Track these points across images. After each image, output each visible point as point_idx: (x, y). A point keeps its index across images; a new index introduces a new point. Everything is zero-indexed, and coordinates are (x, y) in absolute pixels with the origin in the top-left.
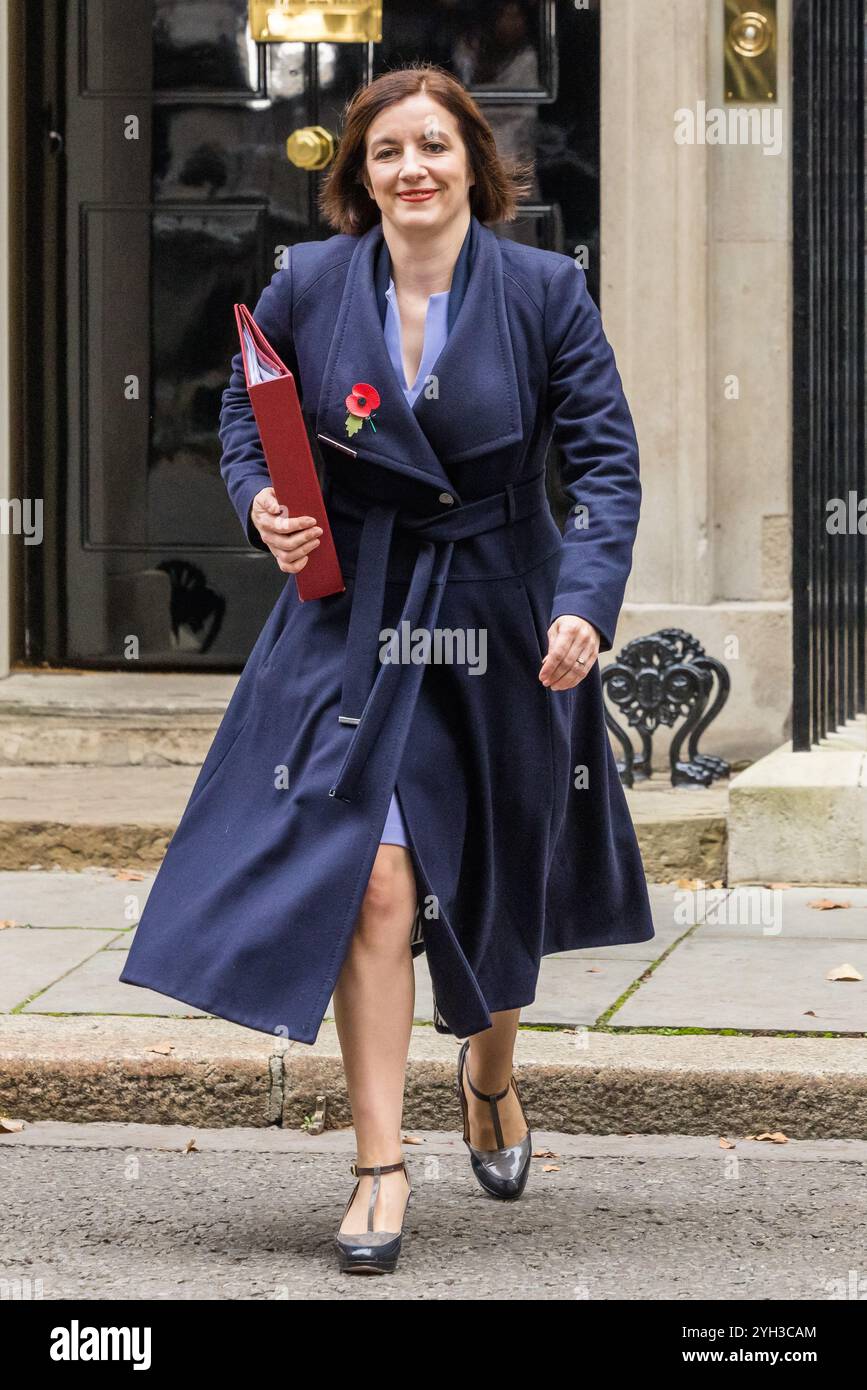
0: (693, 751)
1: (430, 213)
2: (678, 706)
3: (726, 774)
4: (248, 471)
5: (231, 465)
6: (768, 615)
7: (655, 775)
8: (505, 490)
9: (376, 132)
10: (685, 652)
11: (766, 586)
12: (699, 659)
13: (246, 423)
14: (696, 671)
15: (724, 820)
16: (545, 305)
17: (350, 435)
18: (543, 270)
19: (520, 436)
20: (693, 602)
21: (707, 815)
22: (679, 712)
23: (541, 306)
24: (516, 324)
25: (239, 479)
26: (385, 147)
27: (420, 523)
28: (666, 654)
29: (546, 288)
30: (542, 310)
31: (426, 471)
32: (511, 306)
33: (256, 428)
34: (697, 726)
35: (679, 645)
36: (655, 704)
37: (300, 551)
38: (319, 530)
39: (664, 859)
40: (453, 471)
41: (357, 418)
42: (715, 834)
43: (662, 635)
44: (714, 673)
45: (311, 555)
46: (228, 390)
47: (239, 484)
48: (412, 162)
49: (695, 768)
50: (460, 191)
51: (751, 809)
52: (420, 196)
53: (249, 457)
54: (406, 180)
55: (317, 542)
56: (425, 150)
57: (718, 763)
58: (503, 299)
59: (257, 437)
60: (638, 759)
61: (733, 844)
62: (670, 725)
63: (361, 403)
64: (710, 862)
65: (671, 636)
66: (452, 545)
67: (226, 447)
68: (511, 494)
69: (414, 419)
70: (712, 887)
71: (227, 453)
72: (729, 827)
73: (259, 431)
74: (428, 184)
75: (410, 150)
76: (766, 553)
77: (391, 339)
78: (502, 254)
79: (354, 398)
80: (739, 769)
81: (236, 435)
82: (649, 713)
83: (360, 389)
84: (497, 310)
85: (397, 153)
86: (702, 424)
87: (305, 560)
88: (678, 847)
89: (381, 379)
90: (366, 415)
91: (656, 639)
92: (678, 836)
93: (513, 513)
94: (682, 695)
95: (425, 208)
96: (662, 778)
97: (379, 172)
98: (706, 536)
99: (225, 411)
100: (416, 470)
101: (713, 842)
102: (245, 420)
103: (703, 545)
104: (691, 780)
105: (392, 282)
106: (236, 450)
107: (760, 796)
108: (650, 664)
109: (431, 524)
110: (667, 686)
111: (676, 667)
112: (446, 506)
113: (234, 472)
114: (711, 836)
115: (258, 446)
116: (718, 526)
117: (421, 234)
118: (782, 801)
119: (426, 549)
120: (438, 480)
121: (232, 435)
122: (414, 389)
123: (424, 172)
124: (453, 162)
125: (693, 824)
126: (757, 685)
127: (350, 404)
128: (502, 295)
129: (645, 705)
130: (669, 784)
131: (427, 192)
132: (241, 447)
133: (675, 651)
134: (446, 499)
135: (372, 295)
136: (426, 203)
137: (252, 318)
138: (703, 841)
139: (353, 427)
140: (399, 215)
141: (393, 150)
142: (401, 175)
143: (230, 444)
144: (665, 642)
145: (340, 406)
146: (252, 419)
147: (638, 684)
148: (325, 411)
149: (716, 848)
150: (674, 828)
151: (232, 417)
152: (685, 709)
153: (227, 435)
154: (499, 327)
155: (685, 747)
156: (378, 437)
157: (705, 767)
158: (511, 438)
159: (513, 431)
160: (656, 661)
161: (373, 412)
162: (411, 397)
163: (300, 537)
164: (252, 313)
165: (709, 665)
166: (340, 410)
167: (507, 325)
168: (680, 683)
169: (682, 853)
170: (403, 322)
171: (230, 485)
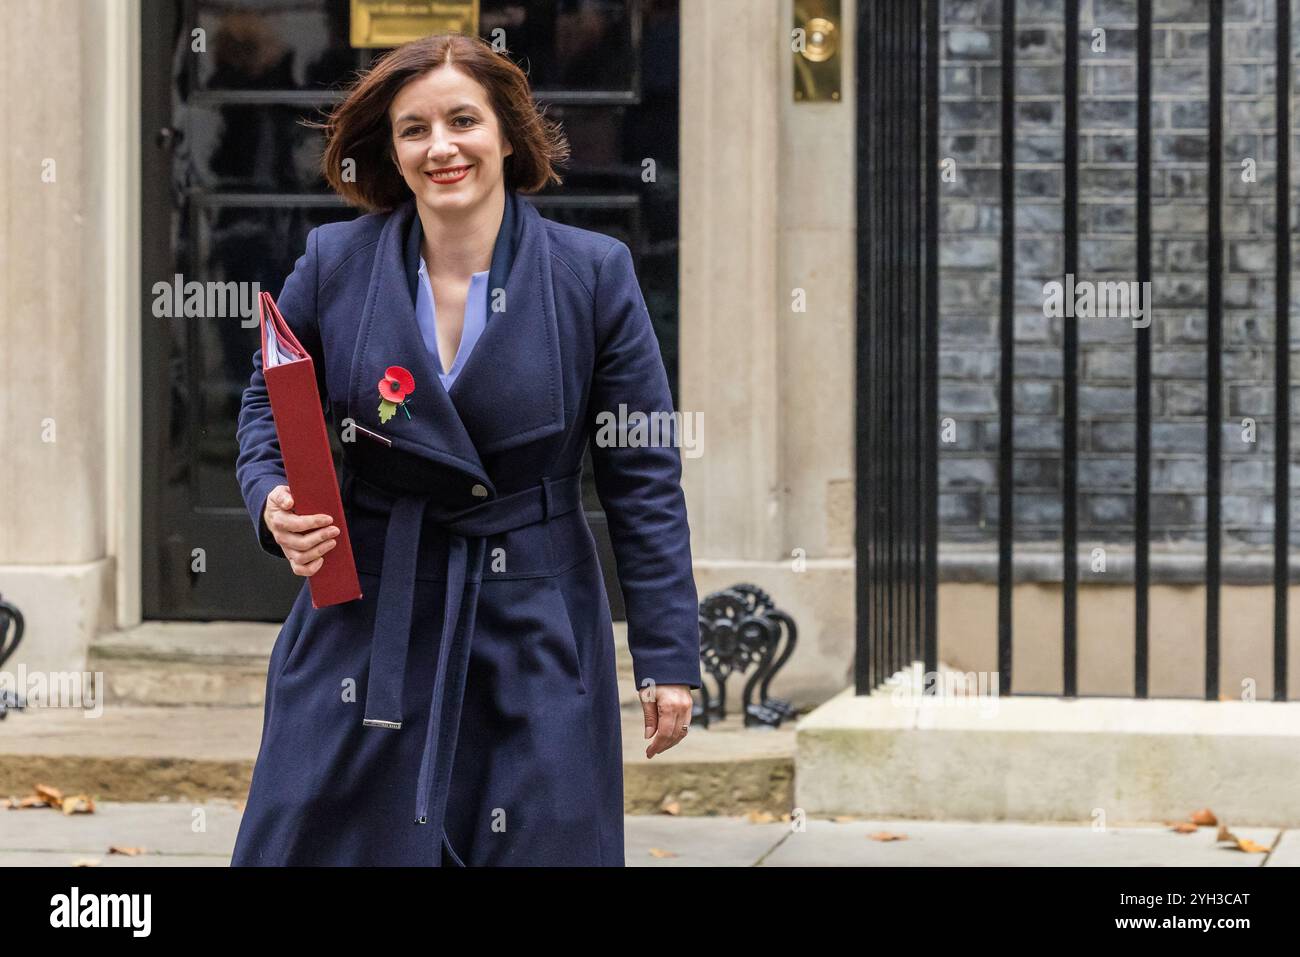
0: (764, 695)
1: (464, 195)
2: (750, 654)
3: (794, 716)
4: (263, 470)
5: (245, 466)
6: (833, 572)
7: (729, 718)
8: (541, 483)
9: (401, 109)
10: (757, 604)
11: (830, 545)
12: (770, 612)
13: (265, 422)
14: (767, 623)
15: (791, 759)
16: (597, 287)
17: (383, 422)
18: (593, 252)
19: (562, 427)
20: (765, 559)
21: (776, 754)
22: (750, 660)
23: (591, 288)
24: (564, 305)
25: (251, 479)
26: (411, 124)
27: (453, 516)
28: (741, 608)
29: (597, 270)
30: (592, 293)
31: (463, 458)
32: (560, 290)
33: (274, 429)
34: (767, 672)
35: (751, 599)
36: (729, 653)
37: (315, 552)
38: (335, 530)
39: (738, 794)
40: (489, 461)
41: (390, 403)
42: (783, 772)
43: (737, 589)
44: (784, 627)
45: (326, 556)
46: (248, 389)
47: (253, 483)
48: (442, 141)
49: (767, 711)
50: (494, 165)
51: (817, 749)
52: (452, 175)
53: (265, 457)
54: (435, 160)
55: (334, 542)
56: (454, 125)
57: (786, 707)
58: (550, 281)
59: (275, 437)
60: (714, 703)
61: (800, 780)
62: (743, 670)
63: (394, 389)
64: (779, 797)
65: (744, 590)
66: (485, 541)
67: (243, 446)
68: (548, 486)
69: (450, 403)
70: (780, 820)
71: (243, 453)
72: (797, 765)
73: (277, 430)
74: (460, 161)
75: (439, 128)
76: (831, 514)
77: (424, 322)
78: (548, 233)
79: (388, 382)
80: (805, 711)
81: (252, 436)
82: (723, 660)
83: (393, 373)
84: (544, 292)
85: (425, 130)
86: (772, 397)
87: (321, 560)
88: (750, 783)
89: (416, 362)
90: (399, 400)
91: (731, 593)
92: (750, 773)
93: (551, 507)
94: (754, 645)
95: (457, 190)
96: (735, 720)
97: (407, 150)
98: (777, 499)
99: (244, 410)
100: (454, 458)
101: (781, 778)
102: (265, 419)
103: (773, 508)
104: (761, 722)
105: (423, 263)
106: (251, 450)
107: (825, 736)
108: (724, 616)
109: (465, 517)
110: (740, 636)
111: (749, 619)
112: (479, 500)
113: (248, 472)
114: (781, 773)
115: (276, 446)
116: (787, 490)
117: (455, 216)
118: (845, 742)
119: (458, 545)
120: (475, 468)
121: (251, 434)
122: (451, 373)
123: (455, 150)
124: (486, 135)
125: (764, 762)
126: (823, 635)
127: (383, 389)
128: (550, 277)
129: (721, 653)
130: (741, 725)
131: (458, 169)
132: (259, 447)
133: (747, 604)
134: (479, 491)
135: (401, 273)
136: (460, 184)
137: (276, 308)
138: (773, 778)
139: (386, 413)
140: (431, 197)
141: (419, 128)
142: (430, 155)
143: (248, 442)
144: (738, 596)
145: (370, 393)
146: (271, 419)
147: (714, 633)
148: (355, 398)
149: (784, 784)
150: (746, 766)
151: (250, 417)
152: (756, 657)
153: (244, 436)
154: (545, 309)
155: (756, 691)
156: (413, 424)
157: (775, 710)
158: (551, 428)
159: (555, 421)
160: (730, 612)
161: (407, 397)
162: (447, 380)
163: (316, 536)
164: (275, 302)
165: (778, 617)
166: (373, 395)
167: (554, 307)
168: (752, 634)
169: (754, 789)
170: (438, 303)
171: (244, 485)
